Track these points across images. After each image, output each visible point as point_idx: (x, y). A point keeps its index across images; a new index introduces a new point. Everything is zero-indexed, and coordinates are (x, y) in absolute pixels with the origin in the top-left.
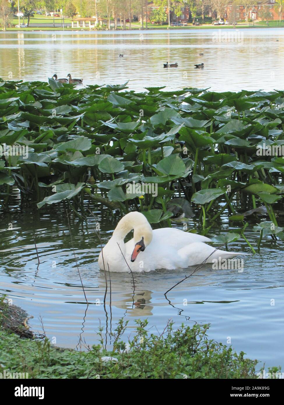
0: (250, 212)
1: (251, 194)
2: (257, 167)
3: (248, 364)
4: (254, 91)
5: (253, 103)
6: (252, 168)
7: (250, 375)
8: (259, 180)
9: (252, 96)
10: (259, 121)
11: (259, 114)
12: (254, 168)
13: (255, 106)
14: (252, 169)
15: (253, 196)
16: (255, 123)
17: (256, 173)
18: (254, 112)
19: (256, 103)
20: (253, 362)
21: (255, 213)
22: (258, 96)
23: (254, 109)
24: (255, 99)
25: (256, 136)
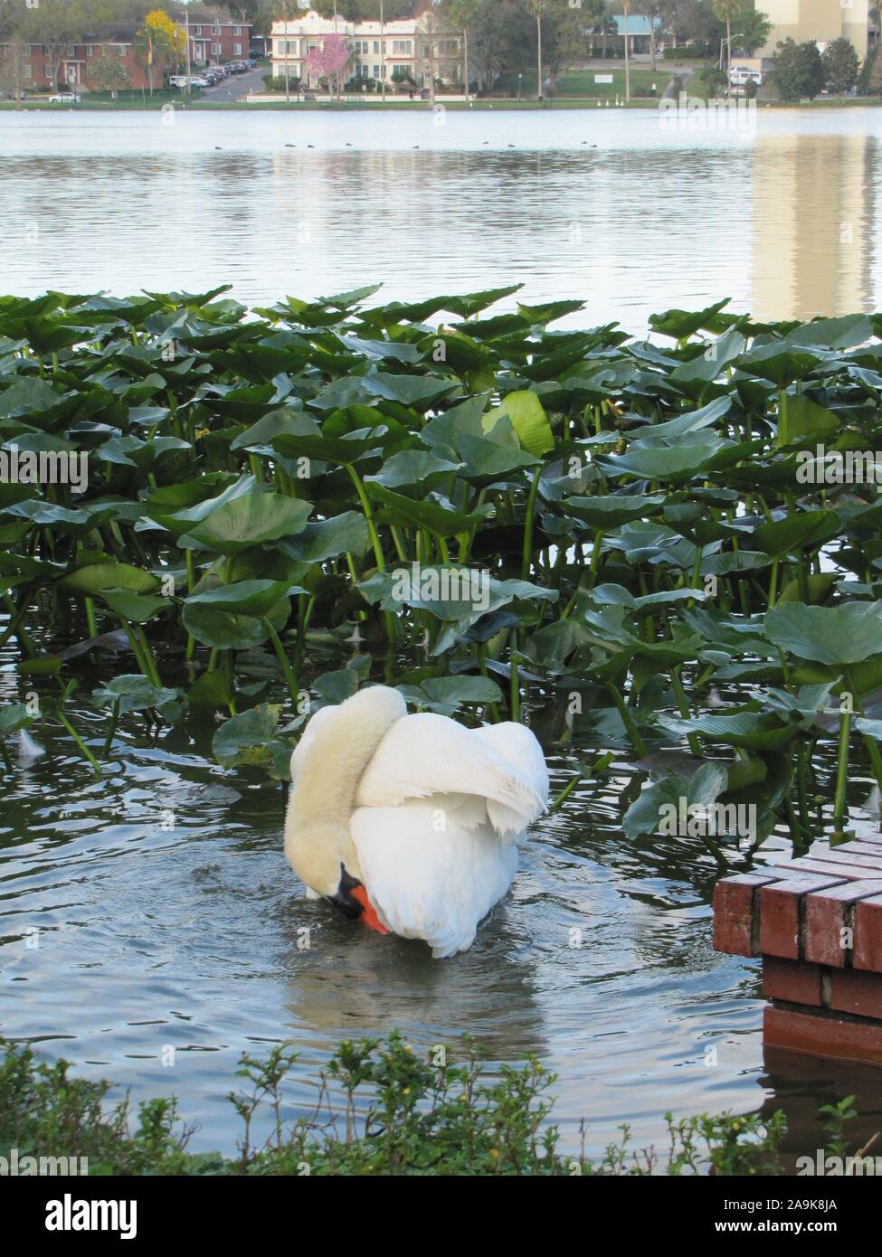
0: (82, 647)
1: (81, 594)
2: (96, 515)
3: (82, 1094)
4: (84, 294)
5: (83, 329)
6: (82, 520)
7: (87, 1126)
8: (105, 554)
9: (78, 308)
10: (100, 380)
11: (98, 361)
12: (90, 519)
13: (86, 337)
14: (84, 521)
15: (89, 602)
16: (90, 387)
17: (96, 534)
18: (85, 354)
19: (92, 330)
20: (96, 1089)
21: (94, 649)
22: (95, 309)
23: (83, 345)
24: (88, 318)
25: (95, 425)
